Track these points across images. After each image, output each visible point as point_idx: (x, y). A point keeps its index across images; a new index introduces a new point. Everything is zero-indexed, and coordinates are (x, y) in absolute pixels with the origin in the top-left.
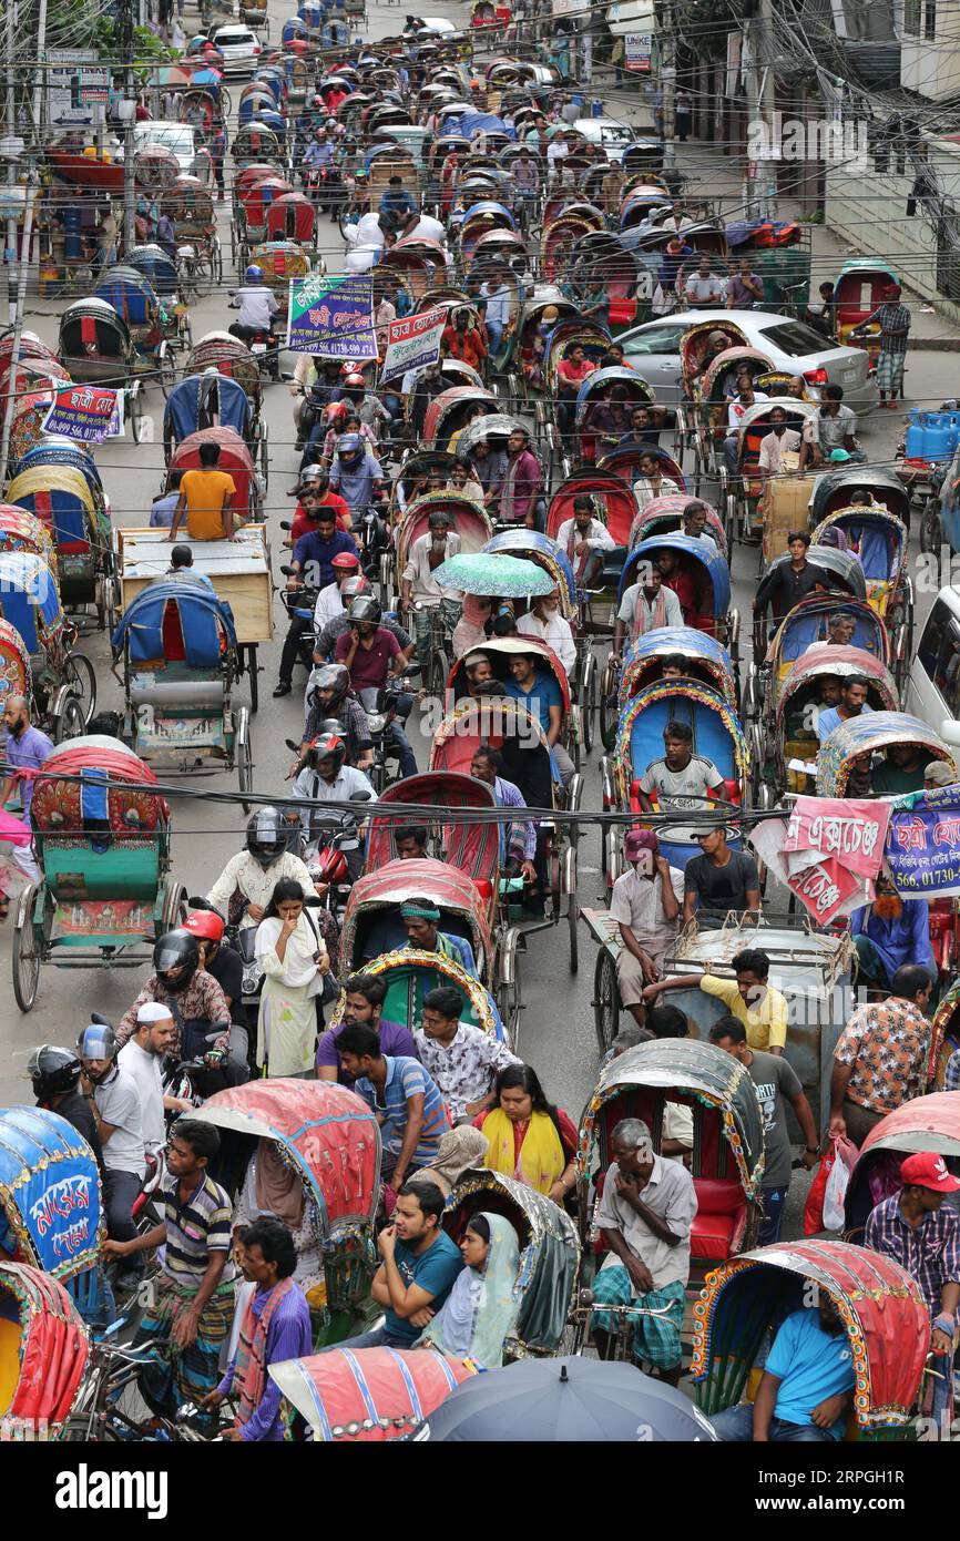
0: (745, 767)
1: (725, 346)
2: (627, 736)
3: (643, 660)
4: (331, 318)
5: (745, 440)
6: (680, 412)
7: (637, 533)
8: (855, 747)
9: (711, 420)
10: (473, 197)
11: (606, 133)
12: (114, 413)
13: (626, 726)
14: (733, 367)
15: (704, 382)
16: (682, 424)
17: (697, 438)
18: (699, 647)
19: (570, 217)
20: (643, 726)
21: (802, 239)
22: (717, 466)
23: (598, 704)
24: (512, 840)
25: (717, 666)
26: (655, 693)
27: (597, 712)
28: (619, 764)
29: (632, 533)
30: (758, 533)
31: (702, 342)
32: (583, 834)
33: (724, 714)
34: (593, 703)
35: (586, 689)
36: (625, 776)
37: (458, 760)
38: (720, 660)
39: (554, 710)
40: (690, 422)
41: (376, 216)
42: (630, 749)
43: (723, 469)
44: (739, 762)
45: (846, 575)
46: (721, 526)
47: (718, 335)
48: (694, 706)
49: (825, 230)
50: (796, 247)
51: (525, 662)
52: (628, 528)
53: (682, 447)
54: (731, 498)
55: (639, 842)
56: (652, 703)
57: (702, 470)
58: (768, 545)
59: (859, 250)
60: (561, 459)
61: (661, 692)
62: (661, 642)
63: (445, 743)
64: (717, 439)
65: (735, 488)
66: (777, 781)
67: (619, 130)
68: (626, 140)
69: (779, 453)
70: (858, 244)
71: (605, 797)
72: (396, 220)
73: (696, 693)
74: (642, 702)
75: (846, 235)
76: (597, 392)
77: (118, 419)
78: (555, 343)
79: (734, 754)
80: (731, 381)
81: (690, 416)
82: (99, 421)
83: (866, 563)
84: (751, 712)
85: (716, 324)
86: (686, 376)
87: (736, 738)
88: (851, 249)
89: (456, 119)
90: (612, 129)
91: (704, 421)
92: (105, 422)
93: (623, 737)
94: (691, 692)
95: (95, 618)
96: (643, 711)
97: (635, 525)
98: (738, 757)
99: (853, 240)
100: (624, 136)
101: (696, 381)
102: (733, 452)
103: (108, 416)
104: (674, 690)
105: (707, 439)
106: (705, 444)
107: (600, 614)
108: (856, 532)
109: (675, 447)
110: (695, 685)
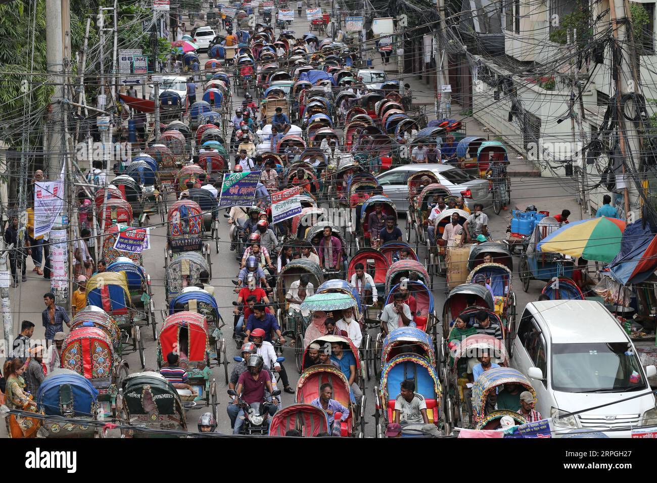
0: (440, 393)
1: (428, 183)
2: (385, 380)
3: (392, 343)
4: (239, 190)
5: (438, 228)
6: (408, 212)
7: (389, 278)
8: (488, 385)
9: (422, 217)
10: (312, 111)
11: (373, 75)
12: (145, 239)
13: (385, 375)
14: (431, 192)
15: (419, 198)
16: (409, 218)
17: (416, 225)
18: (417, 336)
19: (357, 121)
20: (392, 375)
21: (462, 128)
22: (426, 239)
23: (373, 357)
24: (334, 432)
25: (426, 345)
26: (398, 360)
27: (373, 361)
28: (382, 394)
29: (386, 278)
30: (445, 271)
31: (418, 180)
32: (367, 423)
33: (429, 369)
34: (371, 357)
35: (367, 351)
36: (385, 398)
37: (308, 394)
38: (427, 342)
39: (352, 367)
40: (413, 217)
41: (270, 126)
42: (386, 386)
43: (428, 240)
44: (436, 391)
45: (484, 297)
46: (427, 274)
47: (425, 178)
48: (415, 365)
49: (473, 119)
50: (460, 131)
51: (338, 346)
52: (385, 275)
53: (409, 228)
54: (432, 255)
55: (392, 428)
56: (396, 365)
57: (419, 240)
58: (449, 278)
59: (488, 129)
60: (355, 238)
61: (400, 360)
62: (400, 334)
63: (303, 386)
64: (424, 226)
65: (433, 250)
66: (454, 397)
67: (379, 74)
68: (382, 79)
69: (453, 234)
70: (488, 126)
71: (377, 405)
72: (280, 126)
73: (416, 360)
74: (392, 364)
75: (482, 122)
76: (371, 208)
77: (147, 242)
78: (352, 185)
79: (434, 387)
80: (431, 199)
81: (412, 214)
82: (138, 243)
83: (493, 287)
84: (442, 360)
85: (424, 173)
86: (410, 196)
87: (435, 380)
88: (485, 128)
89: (306, 73)
90: (376, 74)
91: (419, 217)
92: (141, 243)
93: (384, 381)
94: (414, 359)
95: (132, 345)
96: (393, 368)
97: (388, 274)
98: (436, 388)
99: (486, 124)
100: (381, 77)
101: (415, 199)
102: (432, 233)
103: (143, 240)
104: (406, 359)
105: (421, 225)
106: (420, 228)
107: (372, 315)
108: (488, 274)
109: (406, 228)
110: (416, 356)
